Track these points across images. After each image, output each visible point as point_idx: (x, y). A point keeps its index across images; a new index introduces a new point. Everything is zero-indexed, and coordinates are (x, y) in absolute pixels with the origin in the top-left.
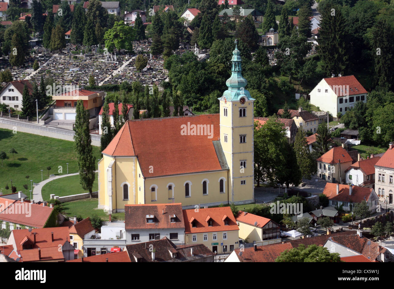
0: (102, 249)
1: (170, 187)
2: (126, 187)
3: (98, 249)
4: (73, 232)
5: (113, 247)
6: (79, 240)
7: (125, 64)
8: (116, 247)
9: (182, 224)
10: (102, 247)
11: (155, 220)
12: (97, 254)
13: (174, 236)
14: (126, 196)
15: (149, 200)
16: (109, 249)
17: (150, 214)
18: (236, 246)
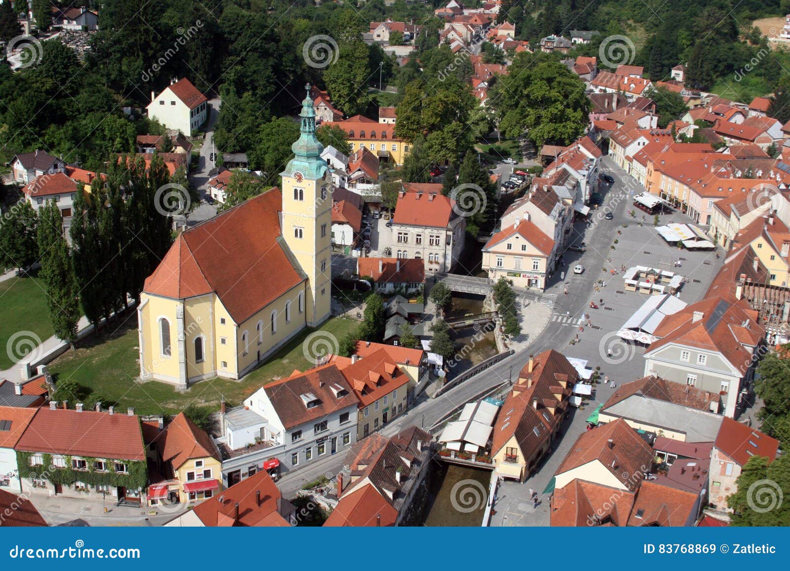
0: (250, 468)
1: (258, 328)
2: (199, 342)
3: (244, 470)
4: (203, 455)
5: (266, 460)
6: (214, 464)
8: (271, 459)
9: (353, 397)
10: (251, 465)
11: (318, 401)
12: (242, 479)
13: (344, 417)
14: (199, 355)
15: (241, 355)
16: (261, 465)
17: (304, 393)
18: (404, 403)
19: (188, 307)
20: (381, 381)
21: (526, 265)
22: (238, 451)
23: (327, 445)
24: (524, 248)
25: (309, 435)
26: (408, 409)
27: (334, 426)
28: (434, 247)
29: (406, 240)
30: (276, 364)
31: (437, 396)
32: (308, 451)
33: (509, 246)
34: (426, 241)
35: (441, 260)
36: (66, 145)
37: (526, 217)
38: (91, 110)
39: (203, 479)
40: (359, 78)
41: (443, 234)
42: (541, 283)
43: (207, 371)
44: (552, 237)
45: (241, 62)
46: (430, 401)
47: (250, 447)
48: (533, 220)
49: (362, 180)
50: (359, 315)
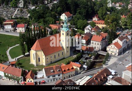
1: (51, 57)
2: (39, 58)
3: (38, 82)
4: (30, 78)
6: (32, 80)
7: (17, 10)
8: (43, 81)
9: (61, 72)
11: (54, 72)
13: (59, 75)
14: (39, 61)
15: (46, 61)
16: (41, 81)
17: (51, 70)
18: (74, 74)
19: (37, 52)
20: (68, 70)
21: (115, 51)
22: (39, 78)
23: (55, 80)
24: (114, 47)
25: (51, 78)
26: (75, 75)
27: (57, 76)
28: (98, 45)
29: (93, 44)
30: (54, 64)
31: (82, 74)
32: (51, 80)
33: (111, 47)
34: (97, 44)
35: (99, 48)
36: (42, 22)
37: (117, 41)
38: (48, 17)
39: (30, 82)
40: (104, 13)
41: (100, 43)
42: (117, 54)
43: (41, 63)
44: (122, 45)
45: (80, 9)
46: (81, 74)
47: (41, 78)
48: (118, 42)
49: (94, 32)
50: (75, 57)
